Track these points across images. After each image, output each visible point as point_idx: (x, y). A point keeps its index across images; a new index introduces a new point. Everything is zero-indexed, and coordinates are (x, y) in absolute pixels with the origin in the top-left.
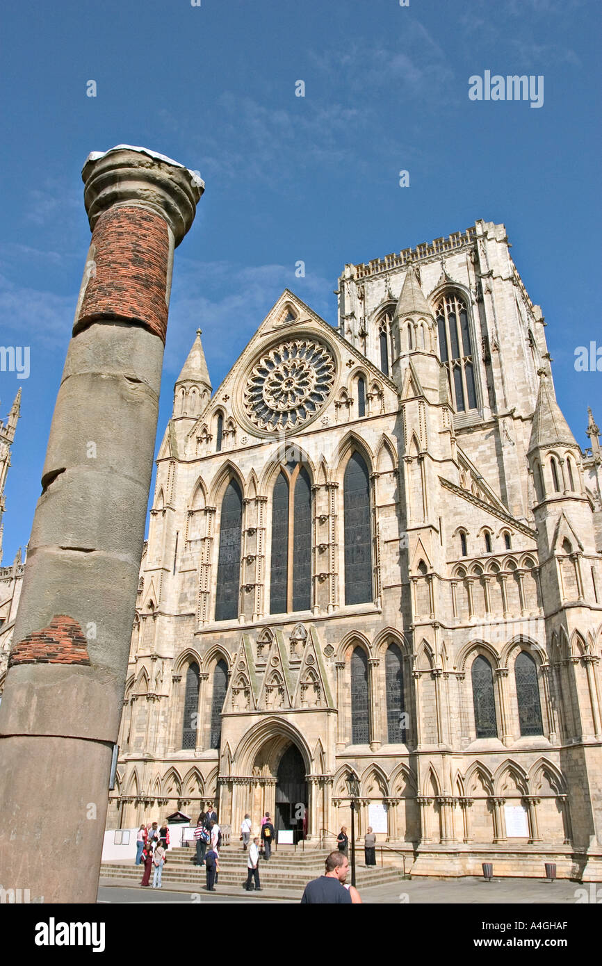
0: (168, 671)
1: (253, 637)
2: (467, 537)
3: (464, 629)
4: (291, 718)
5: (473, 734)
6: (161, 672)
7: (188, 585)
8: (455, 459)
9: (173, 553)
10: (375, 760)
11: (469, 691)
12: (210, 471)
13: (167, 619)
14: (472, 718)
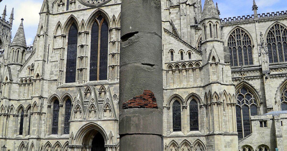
0: (46, 103)
1: (83, 90)
2: (174, 53)
3: (171, 90)
4: (99, 123)
5: (172, 130)
6: (43, 103)
7: (54, 67)
8: (170, 21)
9: (47, 54)
11: (171, 114)
12: (64, 19)
13: (45, 82)
14: (172, 124)
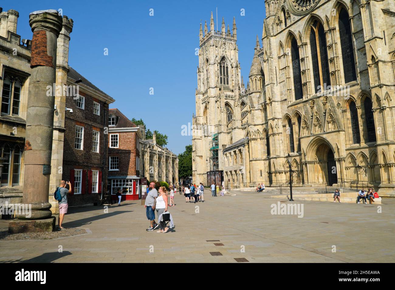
0: (280, 123)
1: (309, 105)
4: (325, 136)
6: (278, 124)
7: (283, 88)
9: (275, 76)
10: (362, 150)
12: (283, 37)
13: (276, 103)
